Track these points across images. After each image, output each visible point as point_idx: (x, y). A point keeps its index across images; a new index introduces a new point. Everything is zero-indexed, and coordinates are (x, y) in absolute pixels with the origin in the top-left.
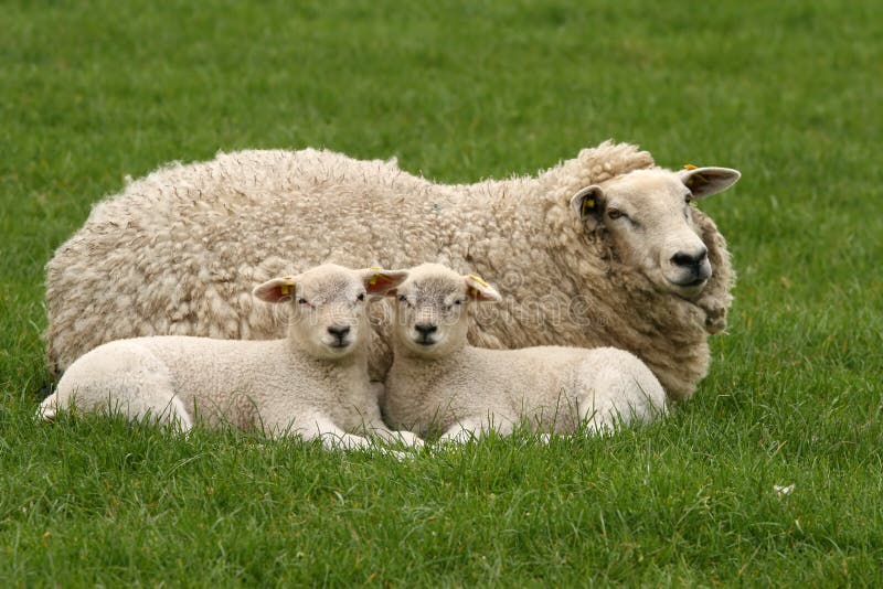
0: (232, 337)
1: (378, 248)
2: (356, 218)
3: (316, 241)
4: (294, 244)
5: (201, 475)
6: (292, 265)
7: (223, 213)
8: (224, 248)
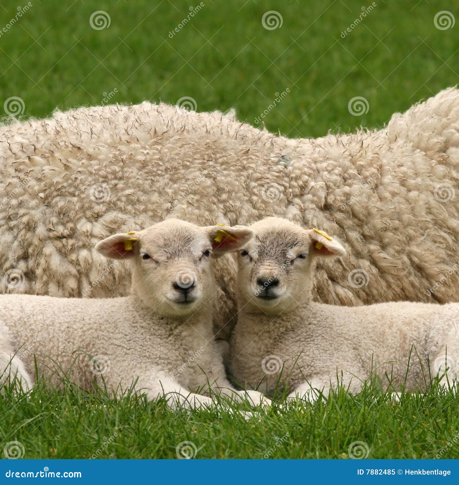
0: (71, 295)
1: (224, 202)
2: (200, 170)
3: (156, 194)
4: (135, 198)
5: (44, 437)
6: (133, 220)
7: (59, 168)
8: (61, 204)
